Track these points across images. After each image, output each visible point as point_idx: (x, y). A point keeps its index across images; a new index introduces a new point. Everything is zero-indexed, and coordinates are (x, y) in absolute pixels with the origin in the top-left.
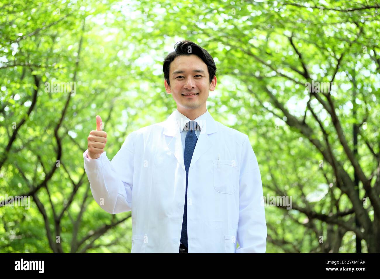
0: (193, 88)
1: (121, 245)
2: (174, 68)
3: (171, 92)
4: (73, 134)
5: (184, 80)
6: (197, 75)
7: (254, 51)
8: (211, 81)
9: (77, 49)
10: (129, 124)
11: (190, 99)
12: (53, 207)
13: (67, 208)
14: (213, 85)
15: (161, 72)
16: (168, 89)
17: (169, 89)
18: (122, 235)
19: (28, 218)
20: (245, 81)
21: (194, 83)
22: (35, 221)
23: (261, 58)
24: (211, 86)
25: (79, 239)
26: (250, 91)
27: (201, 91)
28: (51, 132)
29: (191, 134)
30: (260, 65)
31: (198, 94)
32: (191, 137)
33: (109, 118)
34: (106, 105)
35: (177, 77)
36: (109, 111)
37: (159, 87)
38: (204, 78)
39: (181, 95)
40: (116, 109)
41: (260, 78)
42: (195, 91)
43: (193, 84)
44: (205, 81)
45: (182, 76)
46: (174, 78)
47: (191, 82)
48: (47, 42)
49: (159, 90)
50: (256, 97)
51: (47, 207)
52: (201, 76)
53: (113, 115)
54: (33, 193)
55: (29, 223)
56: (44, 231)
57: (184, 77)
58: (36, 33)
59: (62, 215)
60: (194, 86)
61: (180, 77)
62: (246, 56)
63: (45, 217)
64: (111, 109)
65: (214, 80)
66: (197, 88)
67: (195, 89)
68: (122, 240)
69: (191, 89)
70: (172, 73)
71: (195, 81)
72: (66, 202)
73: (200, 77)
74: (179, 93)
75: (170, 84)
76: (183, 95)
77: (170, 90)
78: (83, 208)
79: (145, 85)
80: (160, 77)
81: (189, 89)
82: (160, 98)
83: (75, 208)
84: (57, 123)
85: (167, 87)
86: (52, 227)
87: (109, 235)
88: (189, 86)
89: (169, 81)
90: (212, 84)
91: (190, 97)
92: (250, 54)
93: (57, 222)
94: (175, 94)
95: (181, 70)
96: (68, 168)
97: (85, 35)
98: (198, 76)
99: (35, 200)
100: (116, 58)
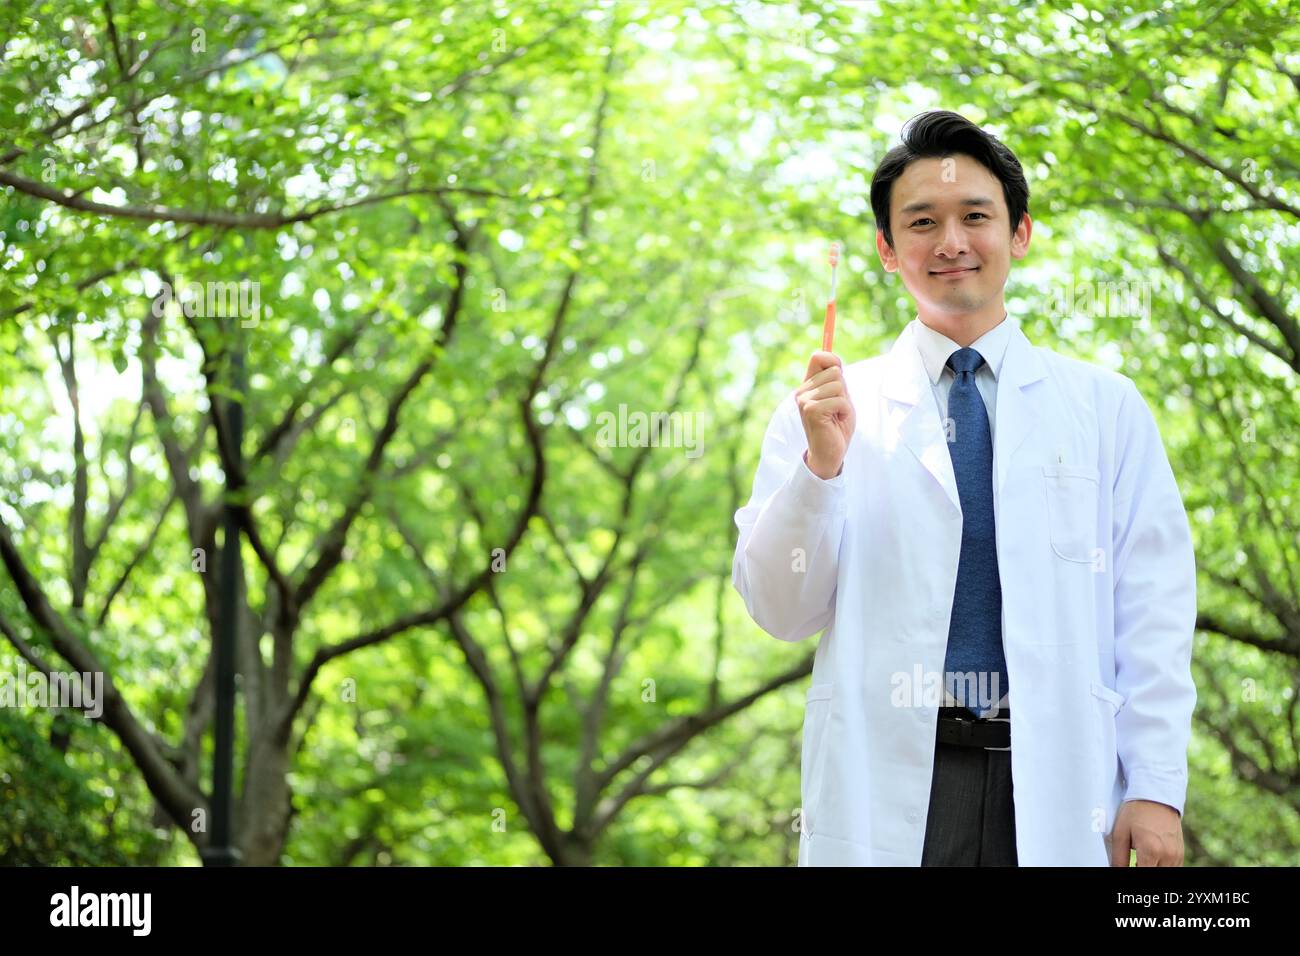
0: (961, 253)
1: (740, 789)
2: (903, 195)
3: (897, 266)
4: (576, 417)
5: (935, 231)
6: (972, 215)
7: (1176, 125)
8: (1014, 228)
9: (590, 134)
10: (761, 380)
11: (954, 282)
12: (515, 657)
13: (558, 662)
14: (1022, 240)
15: (864, 206)
16: (888, 259)
17: (893, 259)
18: (744, 753)
19: (432, 698)
20: (1150, 228)
21: (965, 237)
22: (454, 705)
23: (1201, 151)
24: (1016, 243)
25: (599, 766)
26: (1166, 261)
27: (985, 262)
28: (505, 407)
29: (963, 386)
30: (1201, 173)
31: (977, 269)
32: (964, 395)
33: (694, 361)
34: (686, 318)
35: (914, 224)
36: (692, 335)
37: (858, 252)
38: (992, 223)
39: (925, 274)
40: (716, 328)
41: (1201, 218)
42: (969, 262)
43: (961, 242)
44: (996, 231)
45: (927, 220)
46: (904, 227)
47: (955, 236)
48: (492, 113)
49: (858, 264)
50: (1188, 278)
51: (497, 656)
52: (984, 216)
53: (707, 348)
54: (448, 613)
55: (434, 712)
56: (488, 739)
57: (933, 222)
58: (461, 85)
59: (544, 687)
60: (965, 248)
61: (923, 222)
62: (1150, 143)
63: (490, 692)
64: (701, 332)
65: (1022, 226)
66: (973, 252)
67: (966, 256)
68: (743, 771)
69: (955, 256)
70: (900, 209)
71: (969, 233)
72: (557, 642)
73: (982, 220)
74: (920, 269)
75: (892, 241)
76: (932, 273)
77: (896, 260)
78: (612, 665)
79: (813, 248)
80: (862, 219)
81: (949, 257)
82: (860, 287)
83: (585, 663)
84: (527, 379)
85: (886, 253)
86: (514, 724)
87: (698, 754)
88: (950, 249)
89: (890, 235)
90: (1019, 240)
91: (955, 276)
92: (1162, 135)
93: (531, 708)
94: (908, 273)
95: (923, 201)
96: (563, 530)
97: (614, 85)
98: (975, 216)
99: (458, 636)
100: (713, 161)
